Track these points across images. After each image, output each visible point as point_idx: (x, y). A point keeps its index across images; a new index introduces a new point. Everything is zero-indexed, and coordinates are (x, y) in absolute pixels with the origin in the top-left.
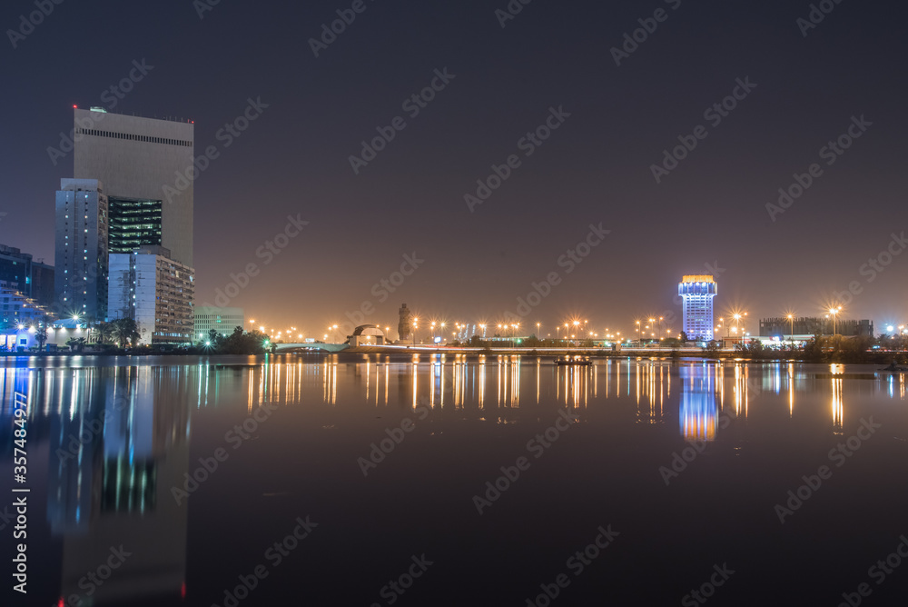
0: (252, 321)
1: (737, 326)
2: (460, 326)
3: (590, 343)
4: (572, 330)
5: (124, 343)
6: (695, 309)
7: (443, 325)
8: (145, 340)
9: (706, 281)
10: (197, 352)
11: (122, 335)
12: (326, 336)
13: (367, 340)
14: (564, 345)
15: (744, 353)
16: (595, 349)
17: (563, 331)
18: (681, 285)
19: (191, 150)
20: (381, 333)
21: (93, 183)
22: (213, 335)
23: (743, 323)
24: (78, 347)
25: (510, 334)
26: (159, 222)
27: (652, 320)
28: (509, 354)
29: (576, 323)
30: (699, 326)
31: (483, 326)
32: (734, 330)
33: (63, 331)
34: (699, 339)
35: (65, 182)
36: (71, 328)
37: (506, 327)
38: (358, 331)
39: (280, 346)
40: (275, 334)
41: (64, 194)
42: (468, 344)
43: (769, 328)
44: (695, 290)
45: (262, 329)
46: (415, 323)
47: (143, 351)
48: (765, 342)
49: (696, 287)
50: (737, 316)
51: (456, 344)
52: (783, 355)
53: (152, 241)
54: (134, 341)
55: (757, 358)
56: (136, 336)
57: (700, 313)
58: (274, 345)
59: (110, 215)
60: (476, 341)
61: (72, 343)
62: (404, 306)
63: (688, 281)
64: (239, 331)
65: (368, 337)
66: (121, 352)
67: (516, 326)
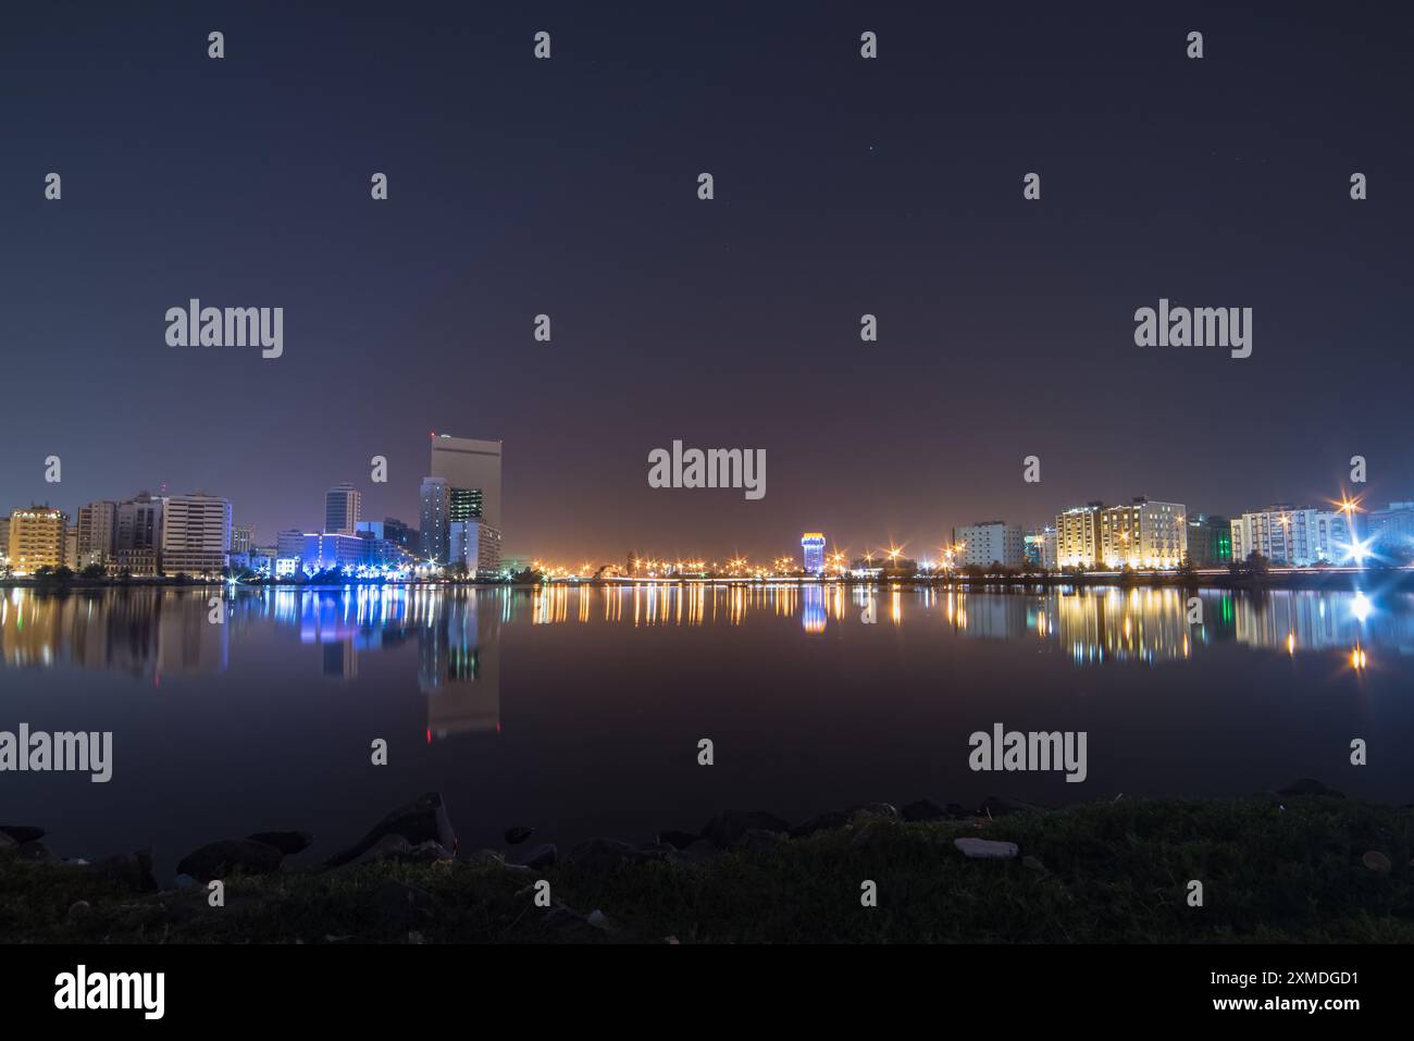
0: (536, 564)
1: (838, 563)
2: (666, 566)
3: (747, 576)
4: (736, 568)
5: (460, 577)
6: (812, 554)
7: (655, 565)
8: (472, 575)
9: (818, 537)
10: (502, 582)
11: (458, 572)
12: (581, 573)
13: (607, 575)
14: (731, 577)
15: (842, 581)
16: (750, 579)
17: (731, 568)
18: (803, 540)
19: (499, 458)
20: (616, 571)
21: (441, 480)
22: (512, 572)
23: (842, 562)
24: (433, 579)
25: (698, 571)
26: (480, 503)
27: (786, 561)
28: (697, 583)
29: (739, 563)
30: (814, 565)
31: (680, 566)
32: (836, 567)
33: (425, 570)
34: (815, 572)
35: (426, 480)
36: (429, 568)
37: (694, 566)
38: (602, 569)
39: (553, 579)
40: (549, 572)
41: (424, 488)
42: (671, 577)
43: (855, 566)
44: (812, 542)
45: (542, 569)
46: (637, 564)
47: (471, 582)
48: (855, 573)
49: (812, 541)
50: (837, 557)
51: (664, 577)
52: (865, 581)
53: (476, 514)
54: (466, 575)
55: (850, 582)
56: (466, 573)
57: (815, 557)
58: (550, 579)
59: (452, 499)
60: (675, 575)
61: (430, 577)
62: (631, 553)
63: (807, 537)
64: (528, 569)
65: (608, 574)
66: (458, 583)
67: (701, 565)
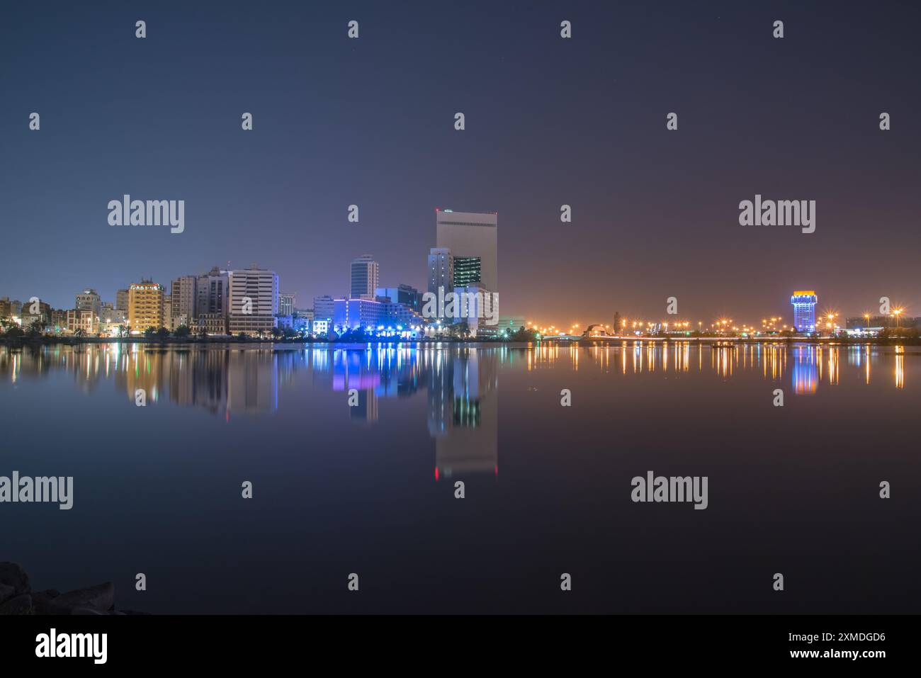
0: (530, 323)
1: (831, 322)
2: (651, 325)
3: (733, 334)
4: (722, 326)
5: (462, 335)
6: (802, 312)
7: (641, 324)
8: (473, 334)
9: (809, 294)
10: (500, 341)
11: (462, 332)
12: (571, 332)
13: (596, 334)
14: (717, 336)
15: (836, 340)
16: (737, 338)
17: (716, 327)
18: (793, 298)
19: (495, 229)
20: (604, 330)
21: (446, 250)
22: (508, 331)
23: (834, 321)
24: (439, 338)
25: (683, 329)
26: (479, 269)
27: (774, 320)
28: (682, 341)
29: (724, 322)
30: (805, 323)
31: (665, 325)
32: (829, 325)
33: (433, 329)
34: (806, 331)
35: (433, 250)
36: (436, 328)
37: (680, 325)
38: (590, 328)
39: (545, 337)
40: (542, 330)
41: (432, 258)
42: (656, 336)
43: (852, 324)
44: (802, 300)
45: (535, 328)
46: (624, 323)
47: (472, 340)
48: (850, 332)
49: (803, 298)
50: (831, 316)
51: (649, 335)
52: (862, 341)
53: (476, 279)
54: (467, 335)
55: (844, 343)
56: (468, 332)
57: (806, 315)
58: (542, 337)
59: (455, 267)
60: (661, 334)
61: (437, 335)
62: (617, 313)
63: (797, 295)
64: (522, 328)
65: (596, 332)
66: (461, 341)
67: (686, 324)
